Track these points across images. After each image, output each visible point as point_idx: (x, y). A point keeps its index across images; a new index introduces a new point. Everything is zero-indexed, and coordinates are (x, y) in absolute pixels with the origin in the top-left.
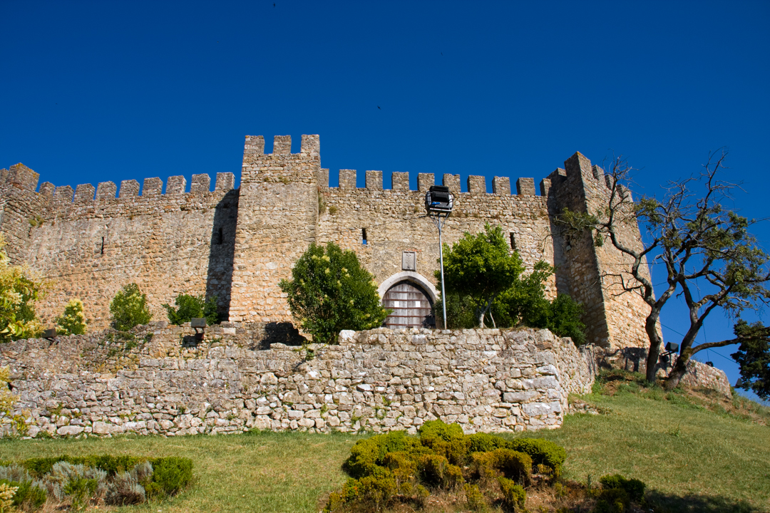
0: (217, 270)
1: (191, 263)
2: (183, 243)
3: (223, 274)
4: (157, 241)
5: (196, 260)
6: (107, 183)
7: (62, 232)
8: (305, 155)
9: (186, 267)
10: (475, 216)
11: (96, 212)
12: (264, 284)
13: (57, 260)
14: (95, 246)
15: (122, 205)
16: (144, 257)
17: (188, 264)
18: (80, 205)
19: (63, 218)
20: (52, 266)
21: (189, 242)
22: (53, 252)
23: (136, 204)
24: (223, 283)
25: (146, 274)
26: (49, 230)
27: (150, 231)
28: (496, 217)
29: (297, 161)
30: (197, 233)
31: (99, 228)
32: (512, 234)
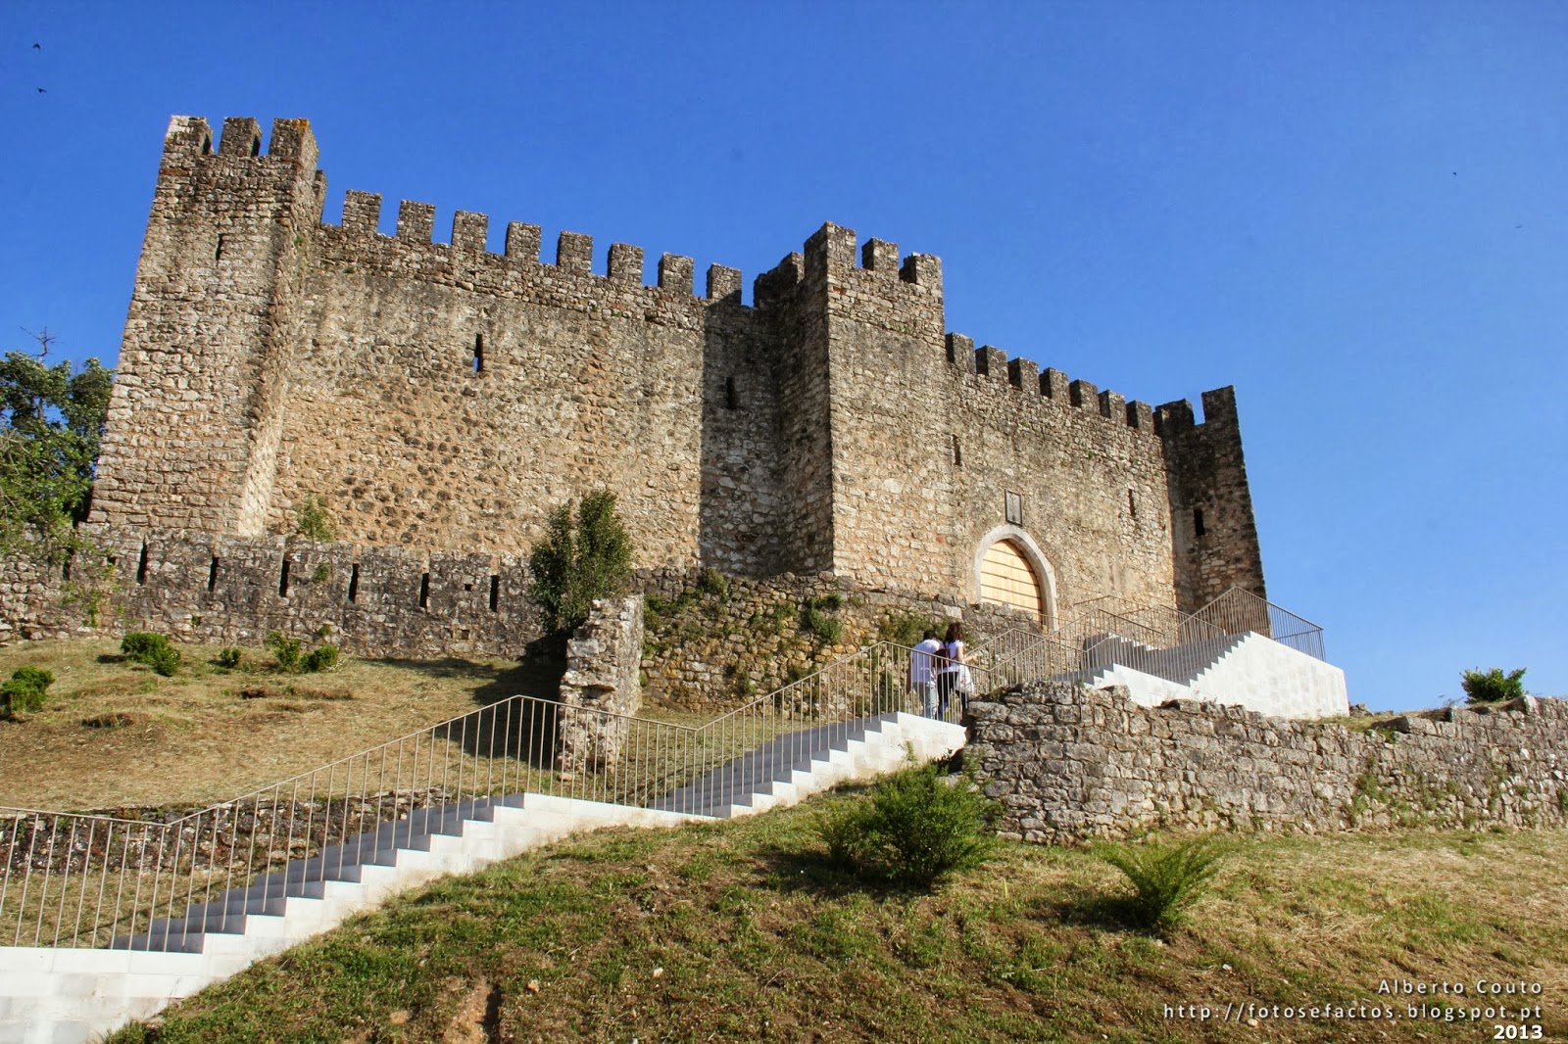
0: (731, 460)
1: (677, 435)
2: (658, 389)
3: (743, 470)
4: (603, 374)
5: (687, 430)
7: (376, 299)
8: (924, 291)
9: (668, 441)
11: (457, 273)
13: (372, 358)
14: (463, 349)
15: (515, 273)
16: (576, 399)
17: (671, 434)
18: (416, 246)
19: (376, 266)
20: (360, 371)
21: (670, 391)
22: (358, 340)
23: (548, 281)
24: (744, 487)
25: (586, 436)
26: (343, 287)
27: (586, 348)
28: (1112, 459)
29: (913, 298)
30: (683, 376)
31: (468, 311)
32: (1130, 491)
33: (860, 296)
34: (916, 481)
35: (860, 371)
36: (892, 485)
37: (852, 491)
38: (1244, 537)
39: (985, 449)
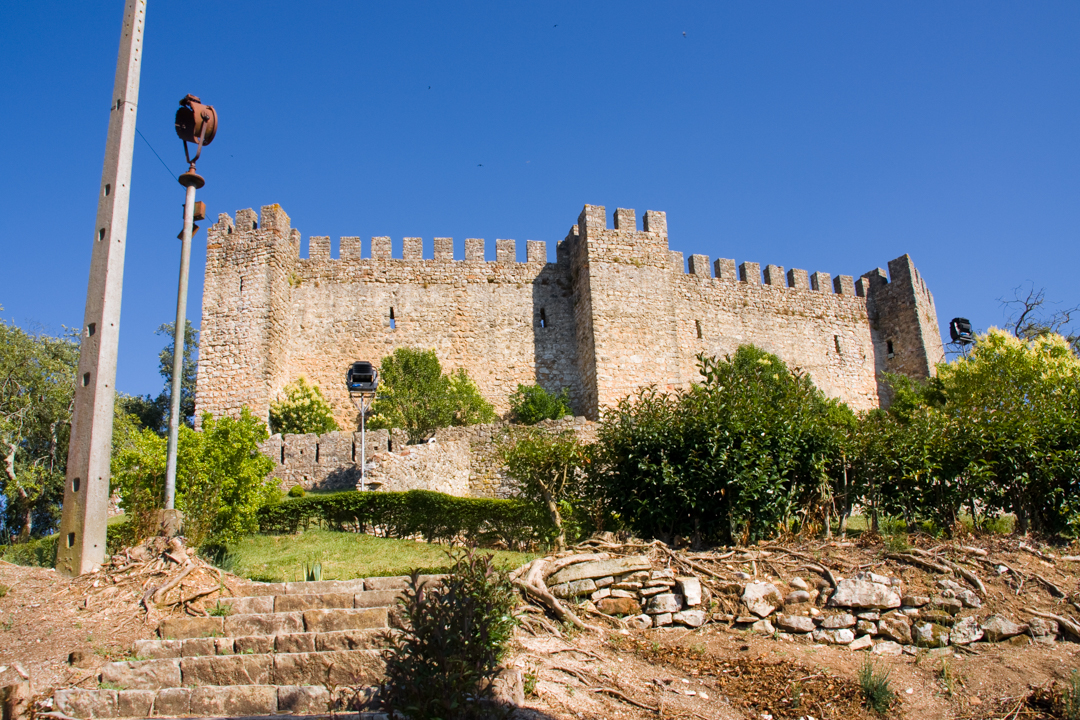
0: (546, 357)
1: (512, 347)
2: (498, 322)
3: (554, 362)
4: (464, 318)
5: (518, 344)
6: (383, 239)
7: (332, 297)
8: (654, 235)
9: (506, 352)
10: (801, 315)
11: (375, 274)
12: (631, 378)
13: (333, 330)
14: (383, 317)
15: (409, 268)
16: (451, 336)
17: (508, 348)
18: (351, 263)
19: (330, 278)
20: (327, 338)
21: (506, 322)
22: (325, 321)
23: (428, 269)
24: (555, 372)
25: (458, 356)
26: (313, 293)
27: (454, 305)
28: (820, 317)
29: (646, 241)
30: (514, 312)
31: (383, 295)
32: (836, 337)
33: (610, 247)
34: (652, 353)
35: (611, 292)
36: (636, 359)
37: (609, 366)
38: (918, 356)
39: (720, 325)
